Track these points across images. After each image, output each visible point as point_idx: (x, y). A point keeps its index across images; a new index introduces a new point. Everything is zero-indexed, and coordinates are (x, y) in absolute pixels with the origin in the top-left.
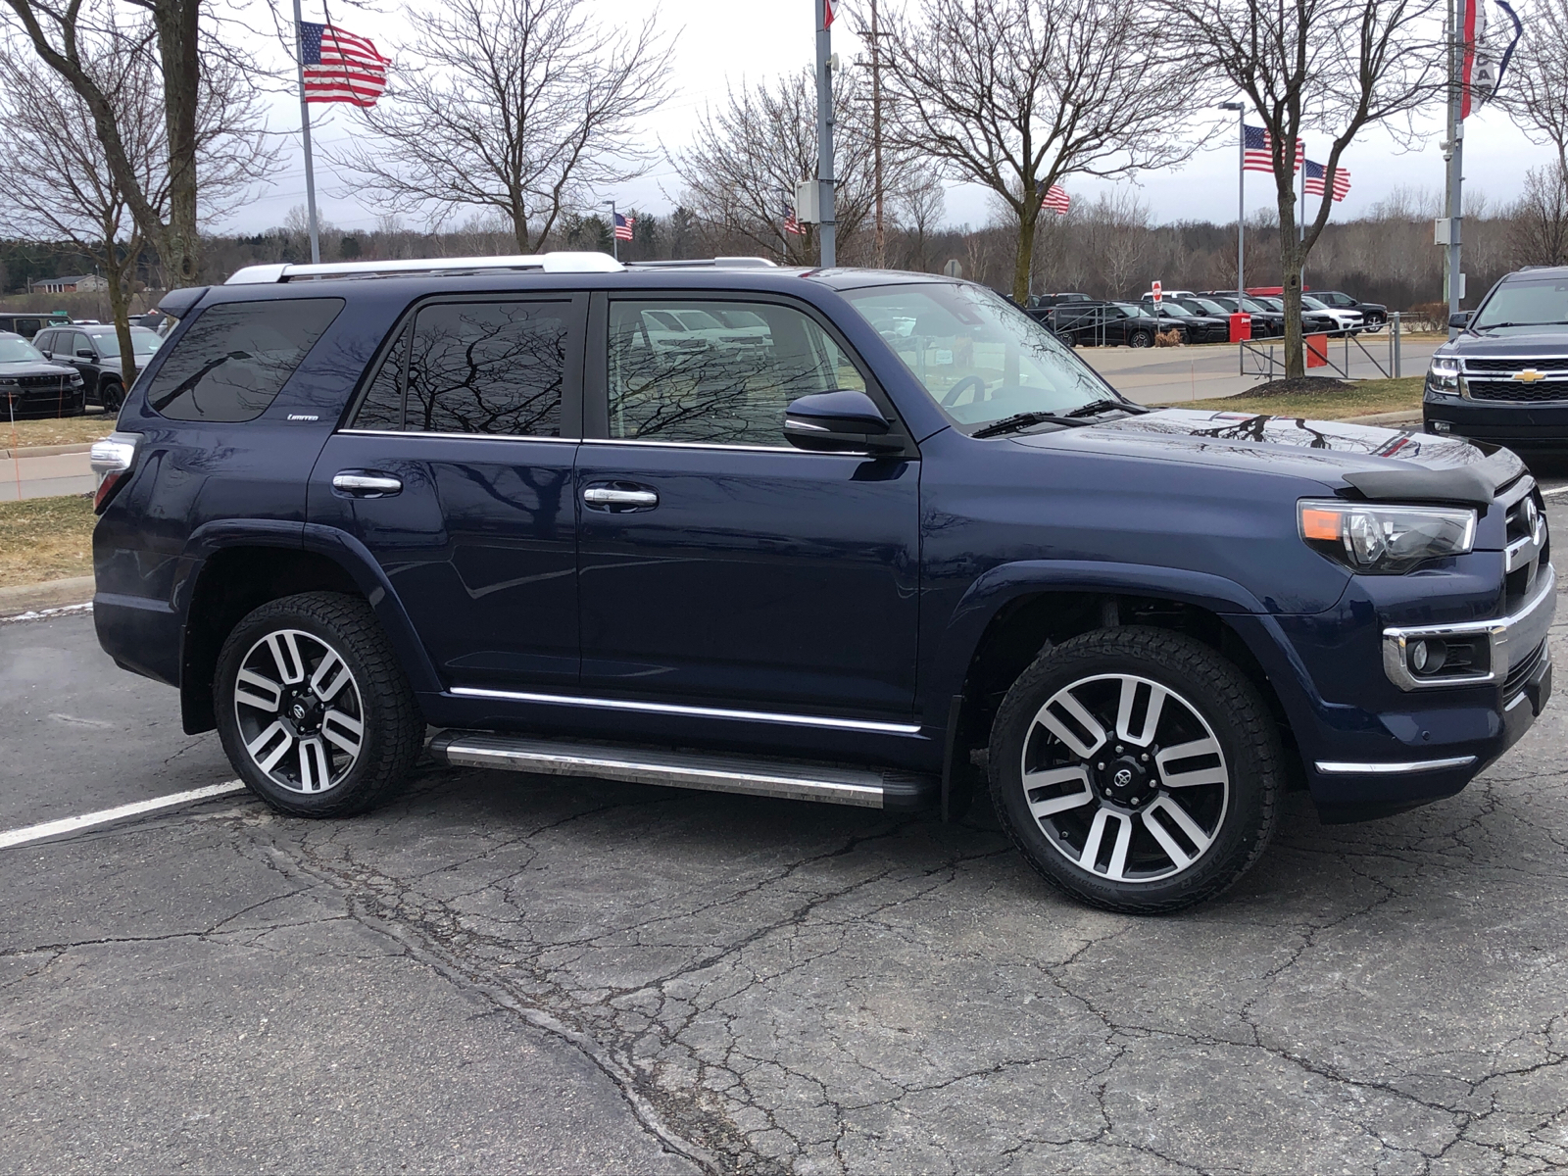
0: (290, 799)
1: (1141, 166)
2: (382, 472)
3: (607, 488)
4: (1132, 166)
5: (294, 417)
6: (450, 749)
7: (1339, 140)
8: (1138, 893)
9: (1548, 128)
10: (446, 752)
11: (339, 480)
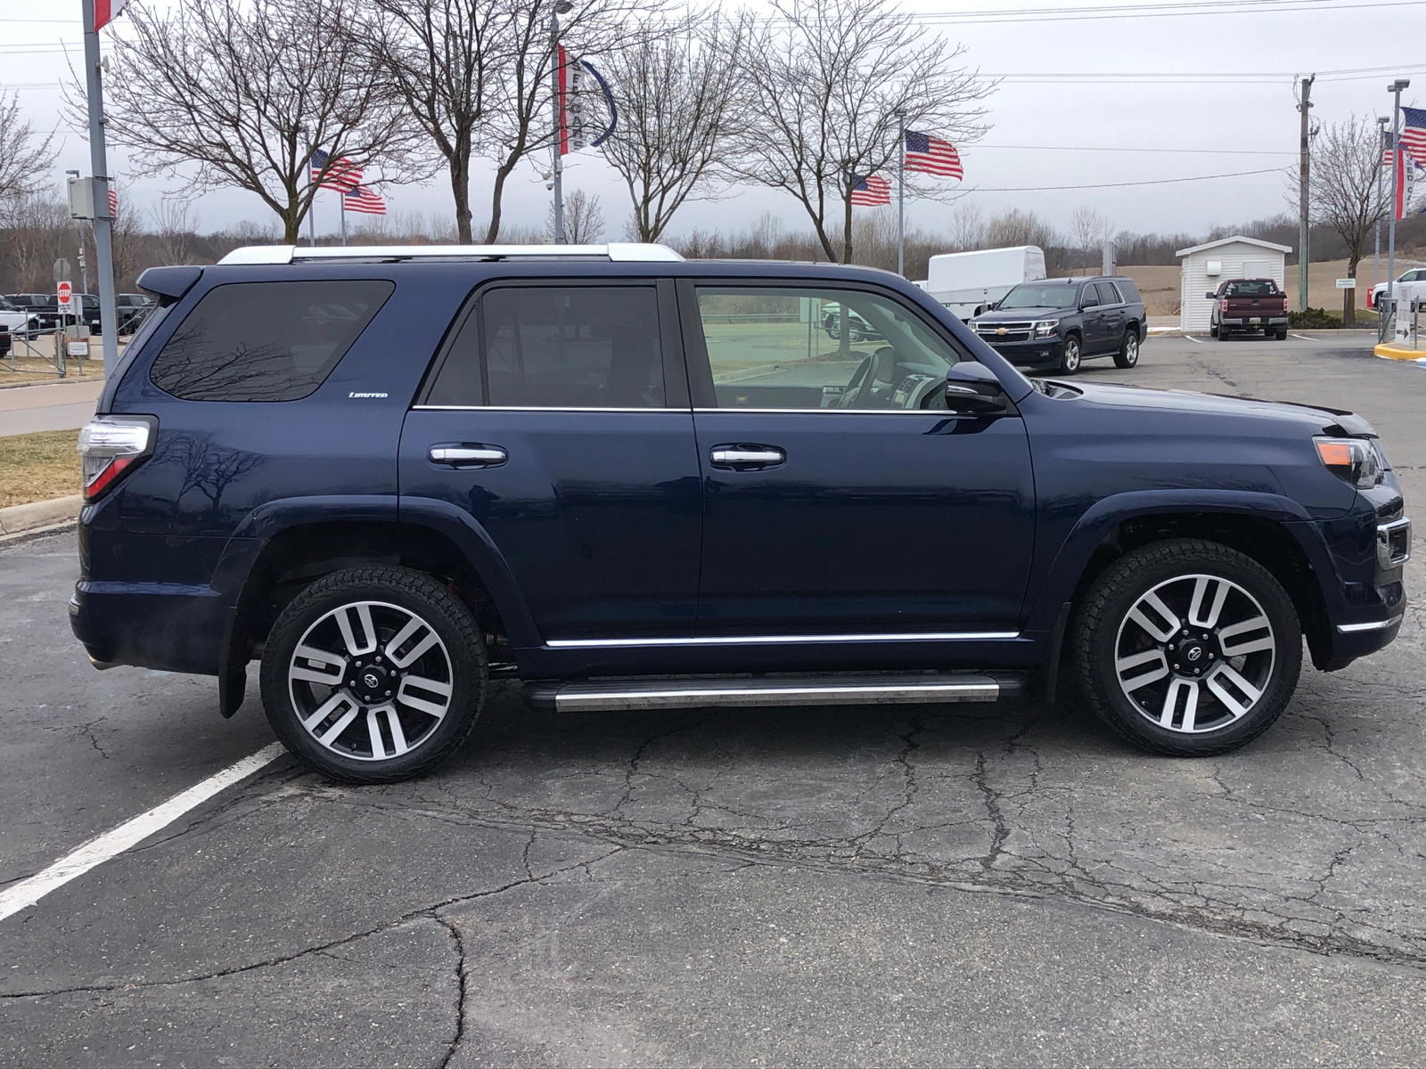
0: (360, 768)
1: (392, 181)
2: (481, 444)
3: (731, 449)
4: (383, 180)
5: (357, 395)
6: (558, 697)
7: (503, 167)
8: (1209, 739)
9: (619, 167)
10: (555, 701)
11: (438, 454)
